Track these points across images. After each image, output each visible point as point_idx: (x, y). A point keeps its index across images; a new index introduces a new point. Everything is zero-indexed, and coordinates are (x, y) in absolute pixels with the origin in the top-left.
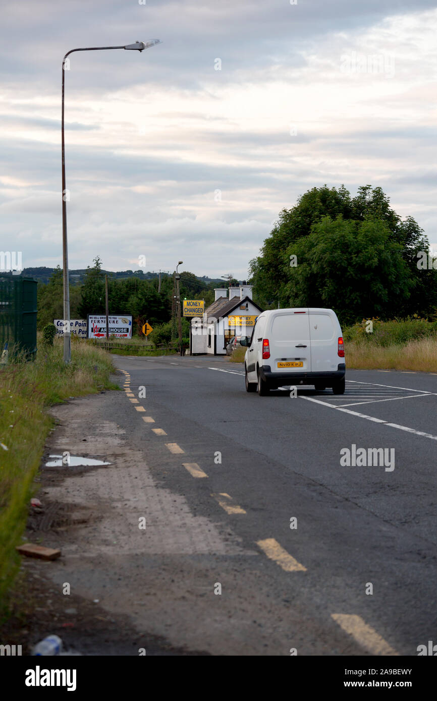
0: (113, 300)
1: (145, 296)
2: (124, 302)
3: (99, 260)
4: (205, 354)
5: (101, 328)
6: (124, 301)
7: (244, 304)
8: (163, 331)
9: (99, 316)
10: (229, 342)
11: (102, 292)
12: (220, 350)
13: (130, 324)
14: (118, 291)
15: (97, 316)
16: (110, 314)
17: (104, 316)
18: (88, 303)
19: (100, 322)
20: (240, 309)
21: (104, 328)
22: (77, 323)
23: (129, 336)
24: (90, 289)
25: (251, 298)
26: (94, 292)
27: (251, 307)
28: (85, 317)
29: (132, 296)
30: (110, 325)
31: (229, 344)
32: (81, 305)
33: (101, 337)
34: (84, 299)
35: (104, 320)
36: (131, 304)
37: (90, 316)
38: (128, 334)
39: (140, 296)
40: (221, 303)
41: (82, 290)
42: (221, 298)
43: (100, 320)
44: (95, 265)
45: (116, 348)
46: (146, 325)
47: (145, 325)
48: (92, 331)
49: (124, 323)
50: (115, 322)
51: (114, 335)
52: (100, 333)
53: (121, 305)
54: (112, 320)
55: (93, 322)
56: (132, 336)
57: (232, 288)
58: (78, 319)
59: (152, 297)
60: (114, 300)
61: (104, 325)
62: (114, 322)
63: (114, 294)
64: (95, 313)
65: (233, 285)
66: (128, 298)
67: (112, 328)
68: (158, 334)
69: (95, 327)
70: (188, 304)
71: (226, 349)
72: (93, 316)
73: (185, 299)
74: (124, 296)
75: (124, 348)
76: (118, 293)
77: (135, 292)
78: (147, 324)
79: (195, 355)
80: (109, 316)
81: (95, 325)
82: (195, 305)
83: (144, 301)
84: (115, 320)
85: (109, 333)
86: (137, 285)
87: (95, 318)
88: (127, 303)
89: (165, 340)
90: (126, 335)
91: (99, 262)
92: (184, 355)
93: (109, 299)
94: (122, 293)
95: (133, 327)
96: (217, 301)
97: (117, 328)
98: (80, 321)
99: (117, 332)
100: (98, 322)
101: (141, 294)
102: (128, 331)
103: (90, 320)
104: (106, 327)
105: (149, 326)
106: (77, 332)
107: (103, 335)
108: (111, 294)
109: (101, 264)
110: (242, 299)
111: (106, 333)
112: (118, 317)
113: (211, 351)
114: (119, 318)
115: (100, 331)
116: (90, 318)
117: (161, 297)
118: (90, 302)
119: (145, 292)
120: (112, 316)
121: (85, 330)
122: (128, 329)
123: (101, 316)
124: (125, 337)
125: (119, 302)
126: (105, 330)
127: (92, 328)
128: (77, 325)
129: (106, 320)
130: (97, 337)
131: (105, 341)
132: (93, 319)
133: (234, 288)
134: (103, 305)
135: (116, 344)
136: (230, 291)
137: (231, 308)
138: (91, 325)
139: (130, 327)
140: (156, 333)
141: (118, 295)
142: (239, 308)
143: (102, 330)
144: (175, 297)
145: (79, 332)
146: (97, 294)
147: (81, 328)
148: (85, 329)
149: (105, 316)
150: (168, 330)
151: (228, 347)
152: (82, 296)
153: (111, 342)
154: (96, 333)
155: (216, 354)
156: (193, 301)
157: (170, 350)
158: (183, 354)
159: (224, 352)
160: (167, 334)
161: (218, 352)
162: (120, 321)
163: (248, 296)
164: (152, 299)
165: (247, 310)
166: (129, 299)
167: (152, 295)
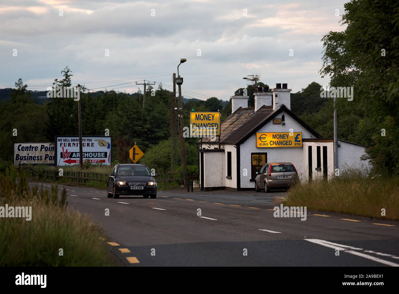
0: (86, 118)
1: (127, 112)
2: (100, 121)
3: (68, 71)
4: (223, 188)
5: (72, 153)
6: (100, 119)
7: (280, 116)
8: (159, 157)
9: (70, 139)
10: (259, 171)
11: (74, 109)
12: (246, 183)
13: (108, 148)
14: (93, 107)
15: (68, 138)
16: (85, 135)
17: (75, 138)
18: (55, 122)
19: (71, 145)
20: (274, 124)
21: (76, 153)
22: (42, 147)
23: (107, 163)
24: (59, 106)
25: (289, 107)
26: (63, 109)
27: (288, 120)
28: (53, 140)
29: (110, 113)
30: (85, 149)
31: (259, 174)
32: (48, 125)
33: (72, 164)
34: (51, 117)
35: (76, 142)
36: (110, 123)
37: (58, 138)
38: (106, 159)
39: (120, 112)
40: (241, 115)
41: (49, 108)
42: (240, 109)
43: (72, 143)
44: (64, 78)
45: (93, 180)
46: (134, 149)
47: (132, 149)
48: (62, 157)
49: (101, 146)
50: (90, 145)
51: (89, 161)
52: (72, 159)
53: (96, 124)
54: (86, 142)
55: (63, 145)
56: (111, 161)
57: (258, 94)
58: (45, 142)
59: (134, 113)
60: (88, 119)
61: (77, 149)
62: (88, 145)
63: (87, 110)
64: (65, 135)
65: (260, 90)
66: (105, 115)
67: (86, 153)
68: (152, 160)
69: (65, 151)
70: (197, 118)
71: (255, 181)
72: (63, 138)
73: (193, 110)
74: (99, 113)
75: (104, 180)
76: (94, 110)
77: (114, 109)
78: (135, 146)
79: (208, 189)
80: (83, 138)
81: (65, 149)
82: (208, 118)
83: (125, 119)
84: (90, 143)
85: (84, 159)
86: (116, 100)
87: (65, 140)
88: (104, 121)
89: (161, 169)
90: (104, 161)
91: (69, 74)
92: (192, 190)
93: (82, 118)
94: (98, 109)
95: (112, 151)
96: (235, 113)
97: (93, 153)
98: (47, 145)
99: (93, 157)
100: (69, 145)
101: (122, 109)
102: (106, 156)
103: (59, 143)
104: (79, 151)
105: (138, 150)
106: (43, 158)
107: (75, 161)
108: (84, 111)
109: (70, 77)
110: (275, 108)
111: (79, 159)
112: (93, 139)
113: (232, 184)
114: (95, 140)
115: (71, 156)
116: (59, 140)
117: (146, 113)
118: (59, 121)
119: (126, 108)
120: (86, 138)
121: (53, 155)
122: (106, 153)
123: (73, 138)
124: (104, 164)
125: (95, 121)
126: (78, 155)
127: (61, 153)
128: (43, 150)
129: (78, 142)
130: (67, 164)
131: (79, 170)
132: (63, 142)
133: (262, 94)
134: (74, 124)
135: (93, 174)
136: (256, 98)
137: (261, 122)
138: (60, 150)
139: (108, 151)
140: (149, 160)
141: (92, 112)
142: (272, 122)
143: (74, 155)
144: (176, 108)
145: (46, 158)
146: (67, 111)
147: (48, 153)
148: (51, 154)
149: (78, 138)
150: (166, 155)
151: (258, 177)
152: (49, 114)
153: (85, 171)
154: (66, 159)
155: (239, 189)
156: (204, 113)
157: (170, 182)
158: (189, 188)
159: (252, 185)
160: (164, 160)
161: (242, 186)
162: (96, 144)
163: (285, 105)
164: (135, 116)
165: (284, 124)
166: (106, 117)
167: (135, 111)
